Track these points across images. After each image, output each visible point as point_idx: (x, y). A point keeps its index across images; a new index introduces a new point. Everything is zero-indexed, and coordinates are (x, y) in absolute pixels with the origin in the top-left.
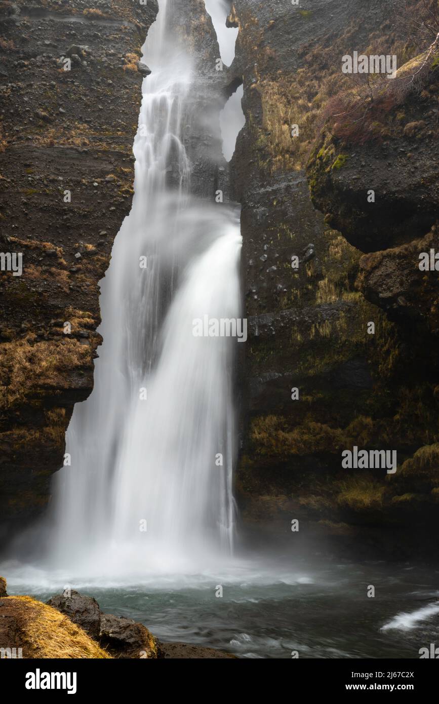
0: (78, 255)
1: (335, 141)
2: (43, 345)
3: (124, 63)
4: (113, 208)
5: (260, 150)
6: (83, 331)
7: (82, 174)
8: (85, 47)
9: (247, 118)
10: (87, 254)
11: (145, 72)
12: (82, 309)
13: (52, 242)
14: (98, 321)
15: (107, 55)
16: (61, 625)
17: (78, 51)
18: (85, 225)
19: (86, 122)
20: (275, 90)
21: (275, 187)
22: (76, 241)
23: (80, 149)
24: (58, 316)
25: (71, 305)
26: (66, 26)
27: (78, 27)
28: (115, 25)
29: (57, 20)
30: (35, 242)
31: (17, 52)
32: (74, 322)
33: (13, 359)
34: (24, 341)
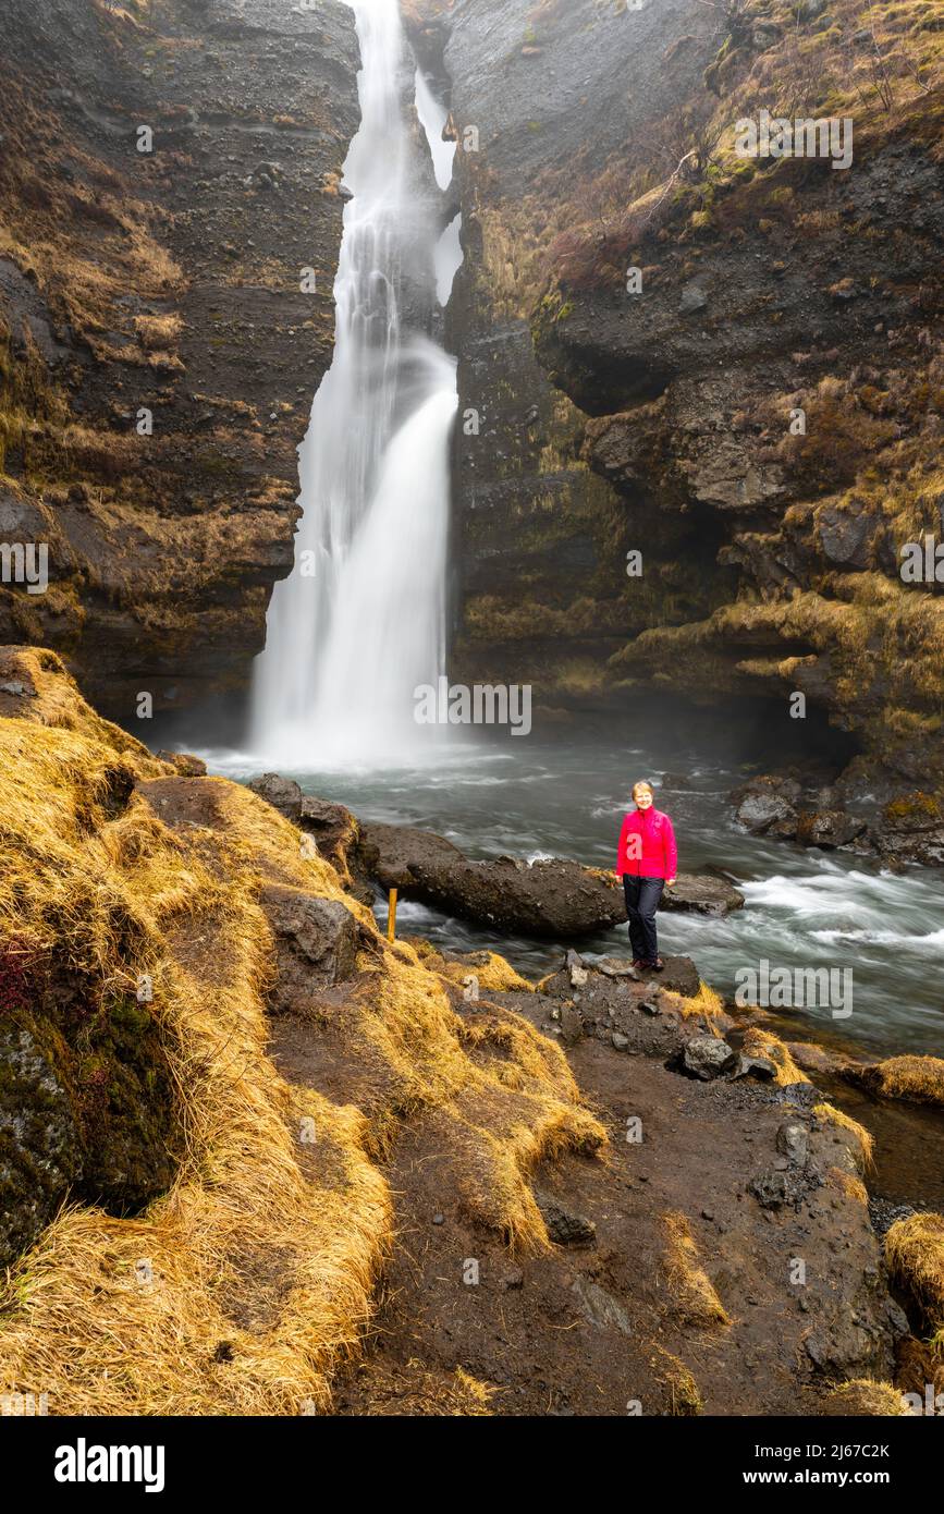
0: (274, 416)
1: (562, 286)
2: (238, 518)
3: (321, 185)
4: (311, 361)
5: (480, 293)
6: (282, 502)
7: (276, 320)
8: (276, 165)
9: (465, 254)
10: (284, 415)
11: (346, 197)
12: (279, 477)
13: (244, 400)
14: (298, 491)
15: (303, 175)
16: (252, 803)
17: (268, 169)
18: (281, 380)
19: (279, 257)
20: (498, 221)
21: (496, 338)
22: (271, 400)
23: (272, 290)
24: (252, 485)
25: (267, 472)
26: (253, 138)
27: (268, 140)
28: (311, 136)
29: (243, 129)
30: (224, 401)
31: (197, 170)
32: (272, 492)
33: (205, 533)
34: (217, 514)
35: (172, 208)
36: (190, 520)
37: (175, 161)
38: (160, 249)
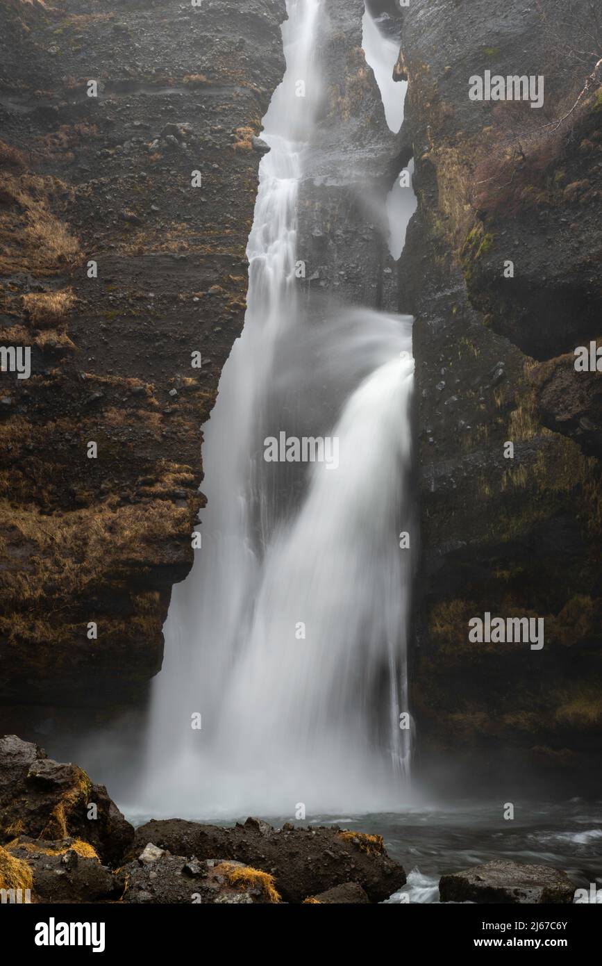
0: (174, 392)
2: (128, 510)
3: (233, 140)
4: (218, 329)
5: (436, 241)
6: (180, 490)
7: (179, 287)
8: (184, 126)
9: (419, 200)
10: (186, 391)
11: (263, 150)
12: (178, 461)
13: (140, 377)
14: (200, 476)
15: (213, 132)
17: (174, 130)
18: (183, 353)
19: (185, 220)
20: (455, 159)
21: (455, 289)
22: (172, 375)
23: (176, 255)
24: (147, 471)
25: (164, 456)
26: (161, 101)
27: (175, 100)
28: (225, 93)
29: (150, 94)
30: (117, 378)
31: (102, 140)
32: (169, 478)
33: (88, 528)
34: (104, 506)
35: (75, 181)
36: (72, 516)
37: (79, 133)
38: (58, 224)
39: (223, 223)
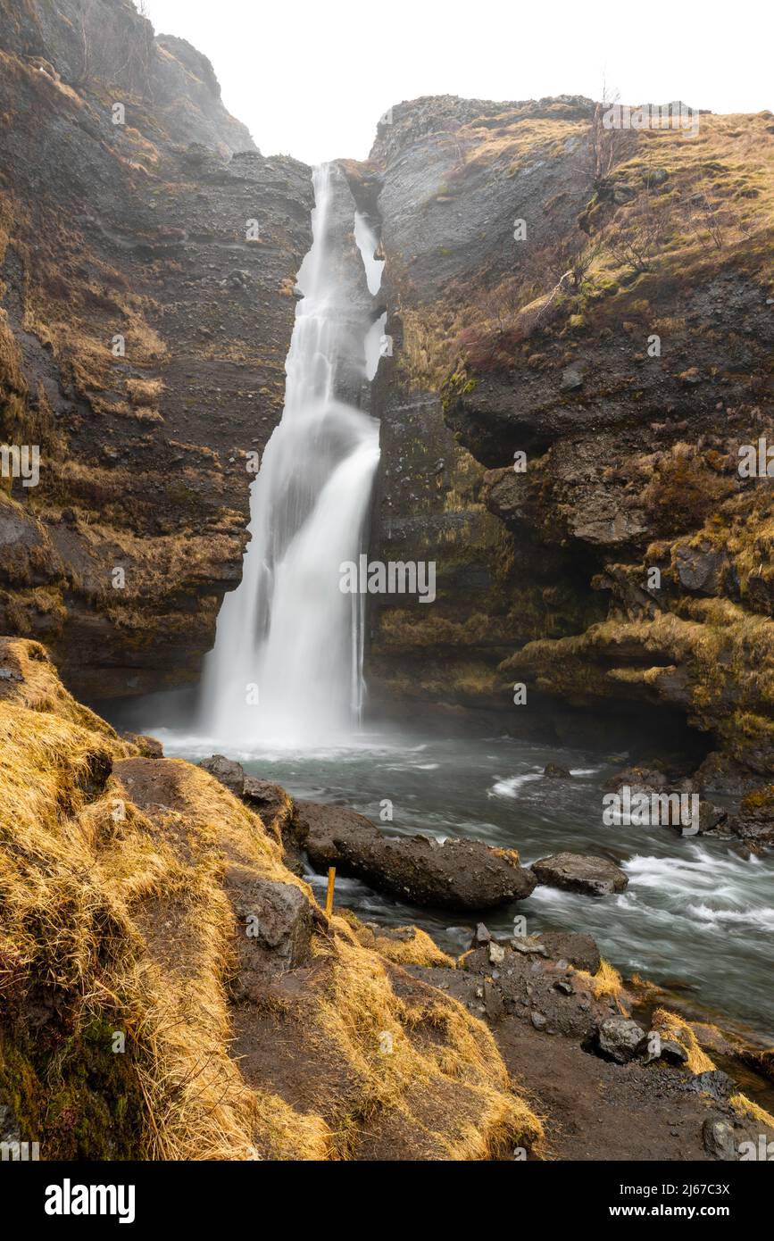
0: (232, 460)
1: (467, 367)
2: (198, 540)
3: (280, 287)
4: (265, 418)
5: (400, 372)
6: (235, 529)
7: (238, 386)
8: (246, 272)
10: (240, 459)
11: (299, 297)
12: (235, 508)
13: (209, 446)
14: (248, 520)
15: (265, 280)
16: (209, 785)
17: (239, 275)
18: (240, 433)
19: (244, 339)
20: (416, 319)
21: (412, 406)
22: (231, 447)
23: (237, 364)
24: (212, 514)
25: (224, 504)
26: (229, 252)
27: (240, 254)
28: (274, 253)
29: (221, 246)
30: (194, 447)
31: (184, 274)
32: (227, 520)
33: (171, 551)
34: (181, 536)
35: (163, 301)
36: (159, 540)
37: (168, 267)
38: (151, 331)
39: (269, 344)
